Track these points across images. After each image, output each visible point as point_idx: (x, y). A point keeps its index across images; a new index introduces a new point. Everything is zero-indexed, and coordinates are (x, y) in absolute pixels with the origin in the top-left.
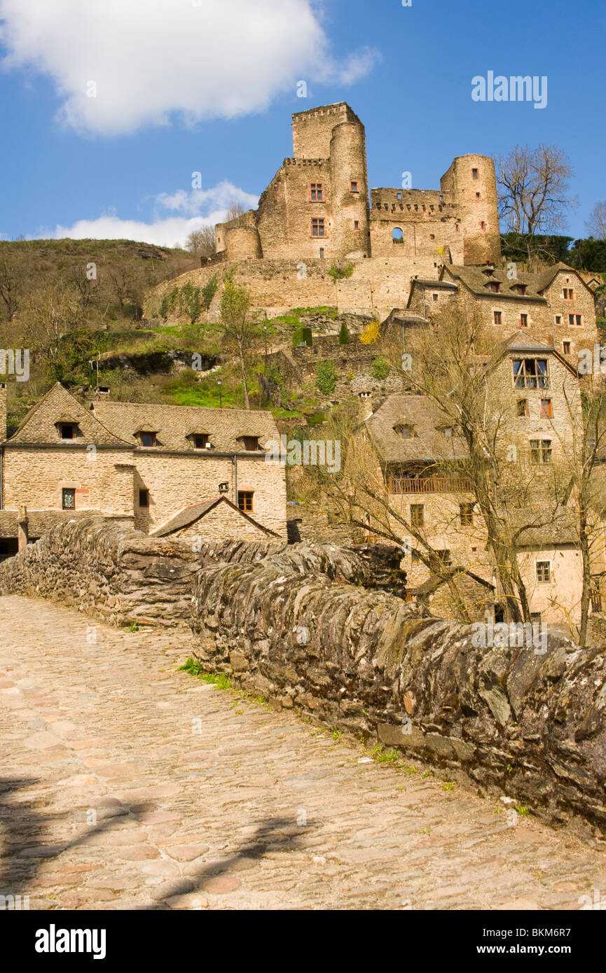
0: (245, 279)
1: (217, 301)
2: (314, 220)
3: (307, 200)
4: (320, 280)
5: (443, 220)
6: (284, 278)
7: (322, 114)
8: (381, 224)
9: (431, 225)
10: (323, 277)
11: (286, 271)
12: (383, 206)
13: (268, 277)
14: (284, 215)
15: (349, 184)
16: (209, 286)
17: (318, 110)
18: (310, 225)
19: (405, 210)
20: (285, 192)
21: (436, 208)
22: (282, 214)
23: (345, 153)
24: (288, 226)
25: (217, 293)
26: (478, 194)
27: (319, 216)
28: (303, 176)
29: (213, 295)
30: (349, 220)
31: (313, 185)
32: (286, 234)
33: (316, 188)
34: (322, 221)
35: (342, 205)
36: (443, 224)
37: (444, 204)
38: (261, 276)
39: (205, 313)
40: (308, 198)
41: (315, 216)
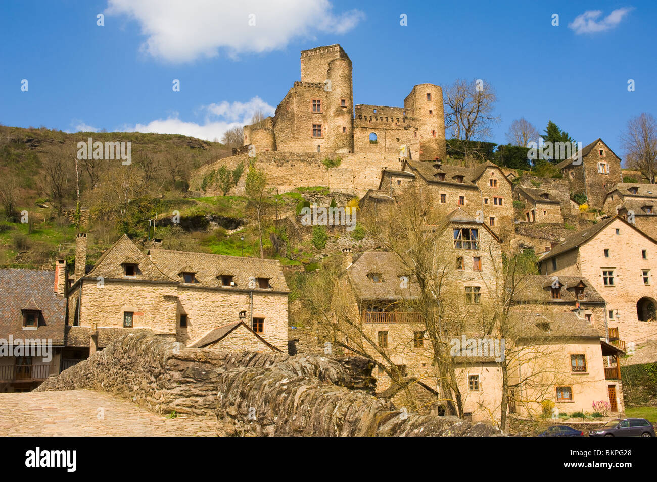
0: (264, 165)
1: (243, 180)
2: (314, 126)
3: (310, 111)
4: (317, 168)
5: (405, 129)
6: (292, 166)
7: (322, 52)
8: (362, 130)
9: (397, 131)
10: (319, 166)
11: (293, 160)
12: (363, 117)
13: (280, 164)
14: (293, 121)
15: (340, 101)
16: (237, 169)
17: (319, 49)
18: (311, 129)
19: (379, 120)
20: (295, 105)
21: (401, 120)
22: (291, 120)
23: (338, 79)
24: (295, 129)
25: (243, 174)
26: (431, 111)
27: (318, 123)
28: (307, 95)
29: (240, 176)
30: (339, 126)
31: (314, 101)
32: (294, 134)
33: (316, 103)
34: (320, 126)
35: (335, 116)
36: (405, 131)
37: (406, 118)
38: (275, 164)
39: (234, 189)
40: (311, 109)
41: (315, 123)
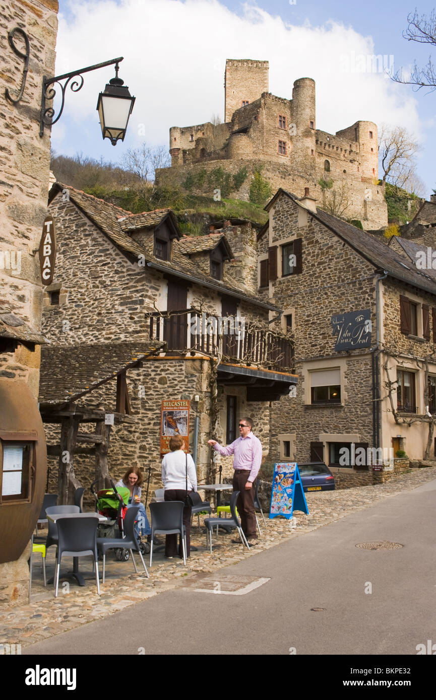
0: (269, 174)
1: (246, 186)
2: (280, 142)
3: (277, 126)
5: (351, 161)
6: (293, 180)
7: (250, 65)
8: (319, 155)
9: (344, 163)
10: (315, 185)
11: (295, 175)
12: (319, 142)
13: (283, 176)
14: (263, 133)
15: (309, 123)
16: (239, 174)
17: (247, 61)
18: (278, 145)
19: (331, 148)
20: (264, 116)
21: (348, 152)
22: (261, 131)
24: (265, 141)
25: (246, 180)
26: (372, 149)
27: (283, 140)
28: (275, 108)
29: (243, 182)
30: (308, 148)
31: (280, 116)
32: (263, 147)
33: (282, 119)
34: (284, 143)
35: (303, 136)
36: (351, 164)
37: (352, 151)
38: (279, 175)
40: (278, 125)
41: (281, 140)
